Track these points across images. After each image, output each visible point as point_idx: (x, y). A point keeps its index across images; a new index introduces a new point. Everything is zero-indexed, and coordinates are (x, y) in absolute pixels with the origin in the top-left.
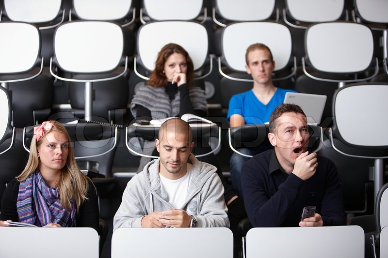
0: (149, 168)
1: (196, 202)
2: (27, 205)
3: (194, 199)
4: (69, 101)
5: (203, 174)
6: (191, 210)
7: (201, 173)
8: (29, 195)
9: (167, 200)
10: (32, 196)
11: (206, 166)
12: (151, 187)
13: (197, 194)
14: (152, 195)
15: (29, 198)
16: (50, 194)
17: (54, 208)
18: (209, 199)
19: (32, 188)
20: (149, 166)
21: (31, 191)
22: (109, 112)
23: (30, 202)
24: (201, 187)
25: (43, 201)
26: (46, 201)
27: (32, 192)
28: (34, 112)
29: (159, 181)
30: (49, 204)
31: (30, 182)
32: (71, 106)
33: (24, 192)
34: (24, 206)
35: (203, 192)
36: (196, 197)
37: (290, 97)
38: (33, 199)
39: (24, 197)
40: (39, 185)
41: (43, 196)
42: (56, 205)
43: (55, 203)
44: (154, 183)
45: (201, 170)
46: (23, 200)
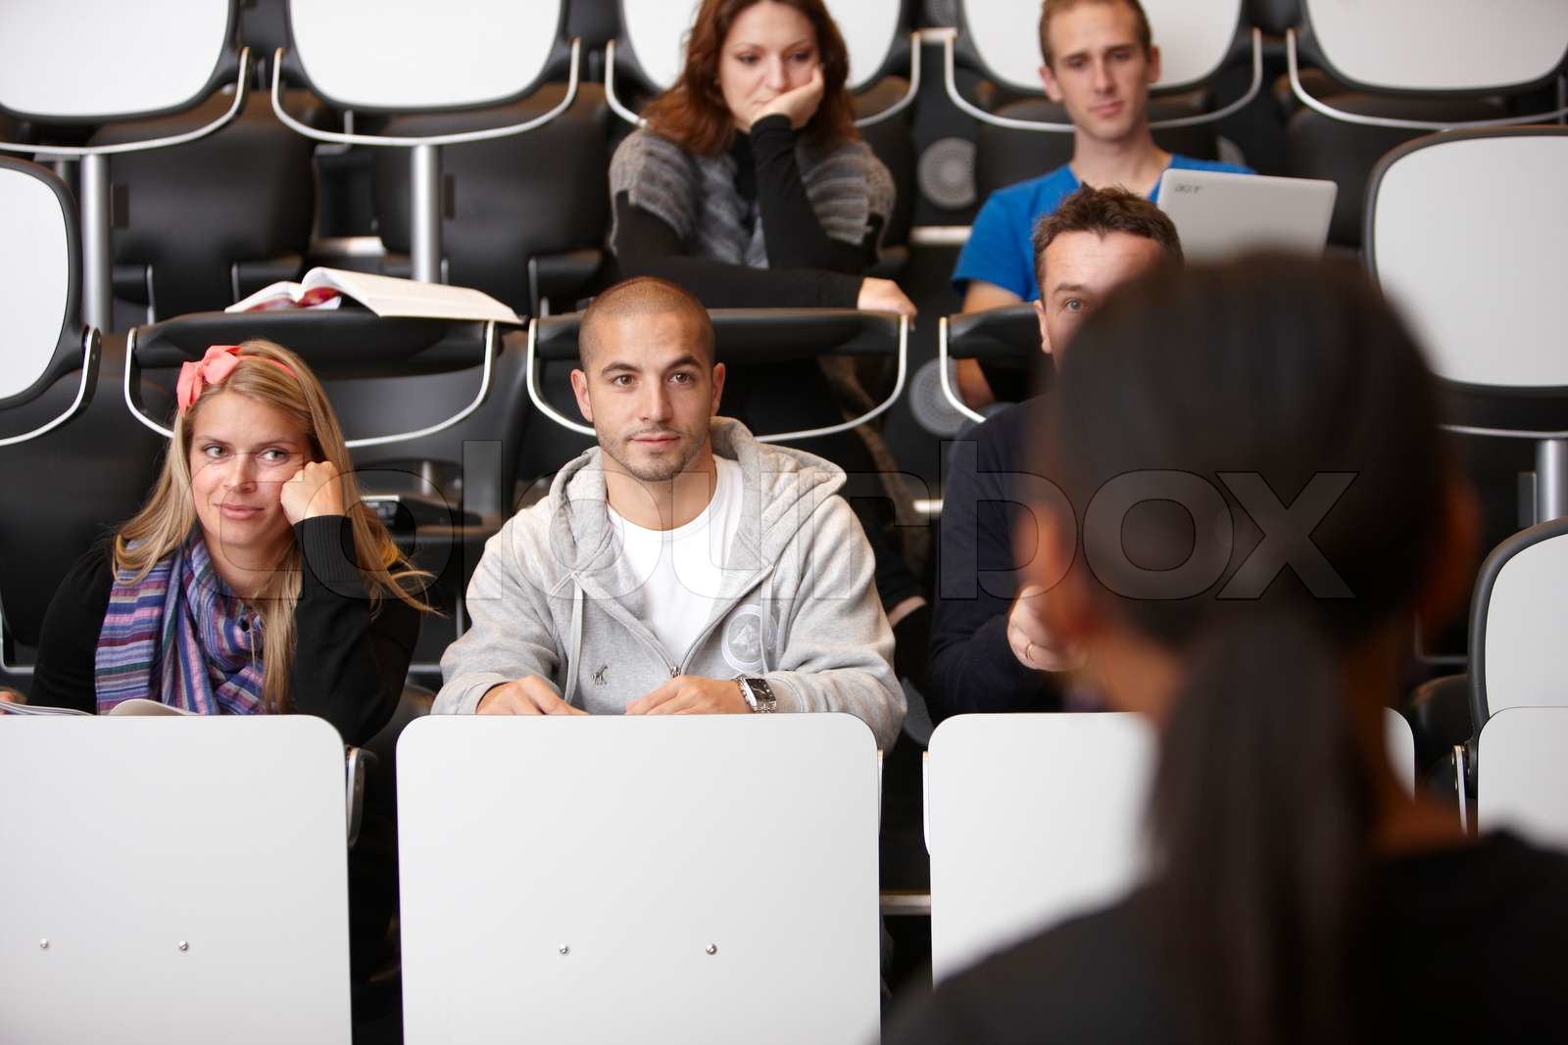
0: (571, 486)
1: (754, 620)
2: (135, 667)
3: (749, 609)
4: (374, 225)
5: (780, 503)
6: (739, 651)
7: (772, 499)
8: (148, 628)
9: (641, 613)
10: (156, 636)
11: (796, 470)
12: (575, 559)
13: (759, 585)
14: (584, 594)
15: (146, 642)
16: (226, 645)
17: (236, 695)
18: (813, 606)
19: (161, 602)
20: (569, 479)
21: (156, 612)
22: (532, 265)
23: (146, 660)
24: (773, 559)
25: (195, 664)
26: (208, 662)
27: (161, 618)
28: (235, 271)
29: (610, 535)
30: (221, 675)
31: (158, 576)
32: (385, 243)
33: (128, 609)
34: (121, 670)
35: (782, 580)
36: (755, 597)
37: (1182, 188)
38: (158, 644)
39: (128, 633)
40: (192, 592)
41: (199, 642)
42: (245, 683)
43: (245, 672)
44: (587, 546)
45: (772, 488)
46: (123, 642)
